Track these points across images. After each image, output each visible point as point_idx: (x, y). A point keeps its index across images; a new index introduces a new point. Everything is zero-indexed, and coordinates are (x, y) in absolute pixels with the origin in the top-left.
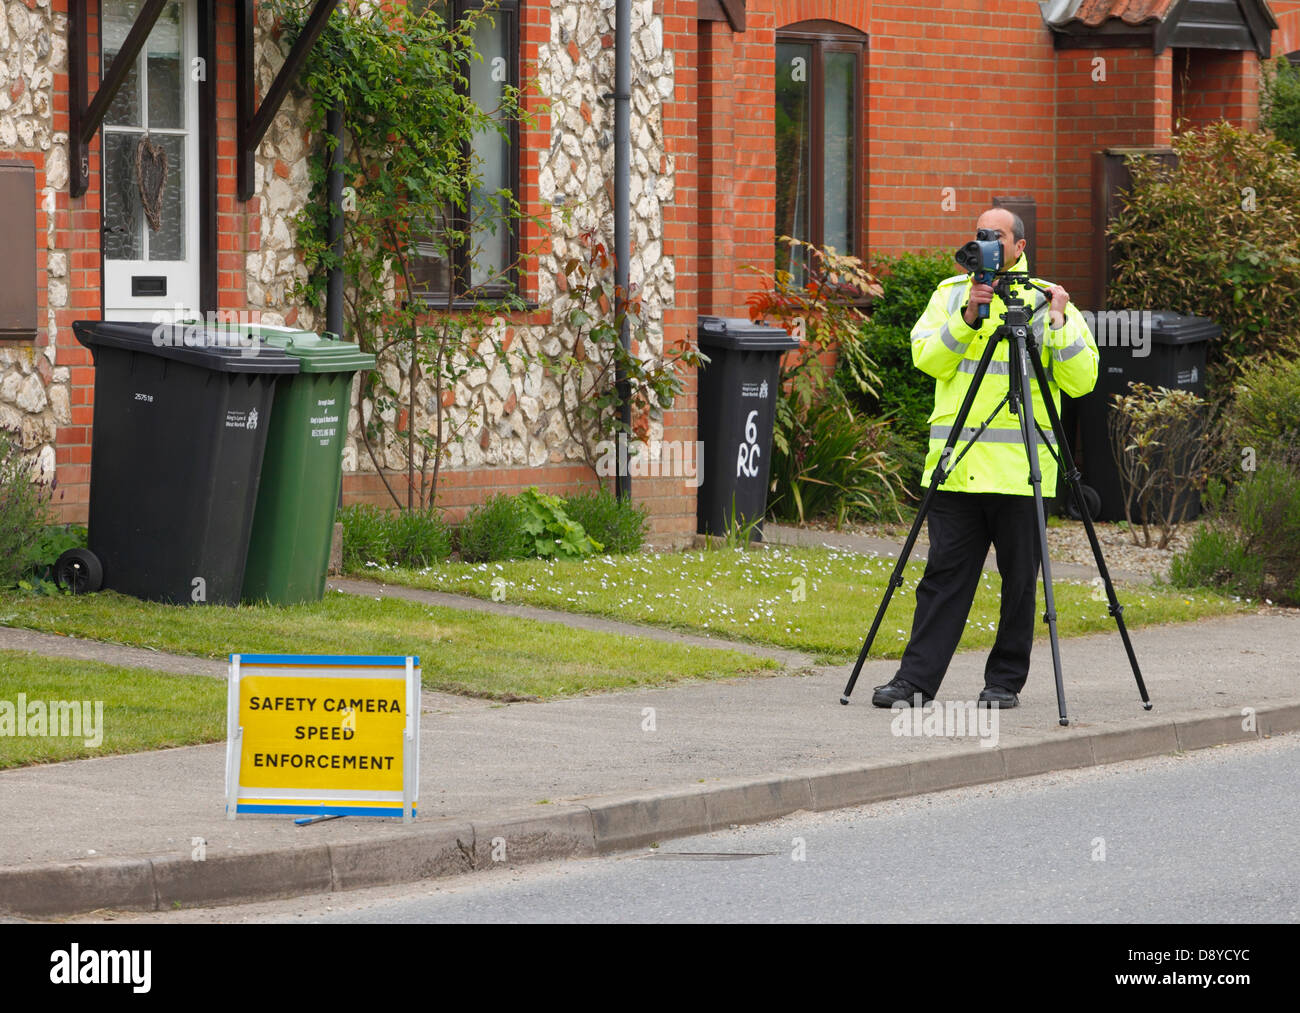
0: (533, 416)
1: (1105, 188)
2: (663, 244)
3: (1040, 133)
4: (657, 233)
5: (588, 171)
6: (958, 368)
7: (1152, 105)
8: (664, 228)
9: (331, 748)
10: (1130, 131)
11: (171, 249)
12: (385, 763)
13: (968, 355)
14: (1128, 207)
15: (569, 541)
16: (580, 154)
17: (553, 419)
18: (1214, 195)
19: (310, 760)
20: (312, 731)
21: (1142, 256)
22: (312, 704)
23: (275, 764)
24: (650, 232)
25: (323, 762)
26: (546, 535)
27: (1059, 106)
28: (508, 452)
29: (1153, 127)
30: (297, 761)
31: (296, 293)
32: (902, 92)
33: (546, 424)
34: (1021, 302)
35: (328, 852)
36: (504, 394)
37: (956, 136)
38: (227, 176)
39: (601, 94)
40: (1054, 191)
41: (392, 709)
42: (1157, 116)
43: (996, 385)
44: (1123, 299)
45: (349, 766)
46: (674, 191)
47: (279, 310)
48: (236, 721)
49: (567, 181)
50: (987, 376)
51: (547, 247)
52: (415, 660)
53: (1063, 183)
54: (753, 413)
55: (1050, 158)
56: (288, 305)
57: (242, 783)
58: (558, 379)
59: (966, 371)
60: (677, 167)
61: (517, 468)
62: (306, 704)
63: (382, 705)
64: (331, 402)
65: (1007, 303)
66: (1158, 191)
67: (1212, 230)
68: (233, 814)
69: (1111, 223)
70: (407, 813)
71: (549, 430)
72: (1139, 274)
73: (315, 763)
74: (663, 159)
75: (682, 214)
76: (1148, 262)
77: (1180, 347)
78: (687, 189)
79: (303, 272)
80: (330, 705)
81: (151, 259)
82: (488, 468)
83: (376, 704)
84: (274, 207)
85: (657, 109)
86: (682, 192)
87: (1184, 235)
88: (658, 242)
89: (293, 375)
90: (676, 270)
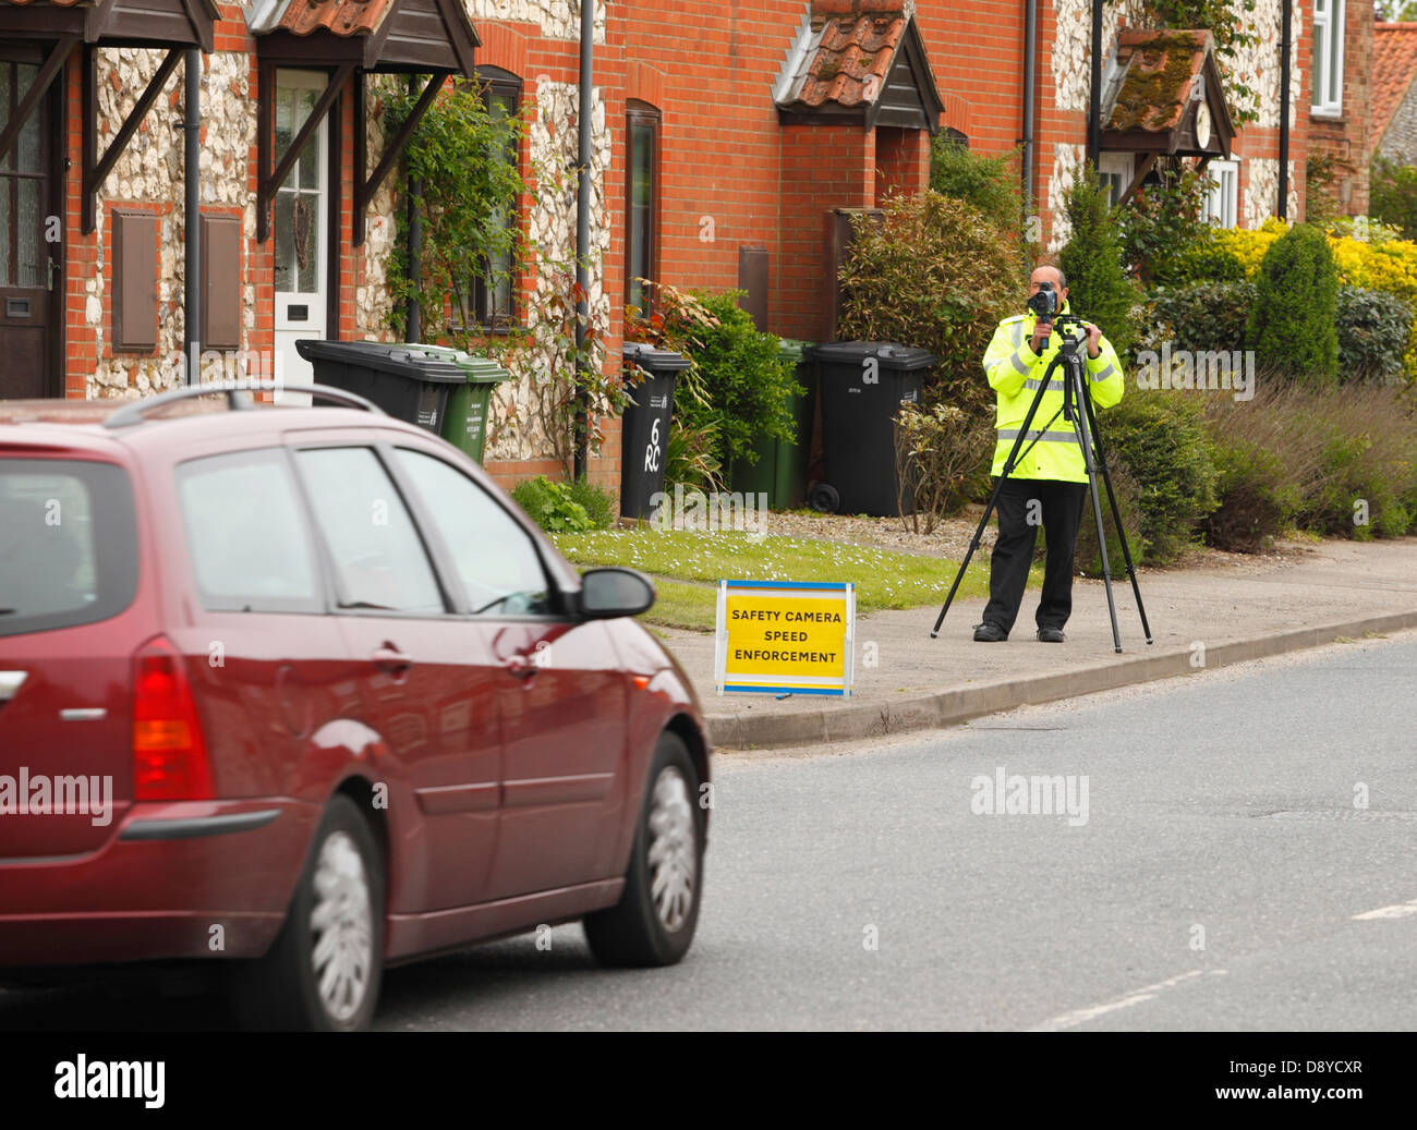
0: (524, 420)
1: (836, 241)
2: (603, 283)
3: (769, 193)
4: (600, 275)
5: (559, 224)
6: (1024, 386)
7: (863, 173)
8: (604, 271)
9: (790, 646)
10: (843, 194)
11: (308, 285)
12: (829, 657)
13: (1032, 375)
14: (855, 257)
15: (575, 518)
16: (554, 211)
17: (535, 423)
18: (924, 248)
19: (775, 655)
20: (777, 634)
21: (867, 296)
22: (777, 616)
23: (750, 657)
24: (595, 273)
25: (785, 656)
26: (556, 514)
27: (783, 172)
28: (508, 448)
29: (863, 192)
30: (766, 655)
31: (386, 318)
32: (682, 158)
33: (531, 426)
34: (1073, 337)
35: (822, 716)
36: (507, 402)
37: (717, 196)
38: (347, 227)
39: (567, 163)
40: (779, 242)
41: (835, 620)
42: (866, 182)
43: (1054, 399)
44: (851, 332)
45: (804, 659)
46: (611, 242)
47: (375, 333)
48: (724, 626)
49: (546, 233)
50: (1046, 392)
51: (534, 286)
52: (853, 585)
53: (786, 236)
54: (657, 421)
55: (776, 215)
56: (381, 329)
57: (727, 671)
58: (539, 391)
59: (1030, 387)
60: (613, 222)
61: (513, 461)
62: (772, 615)
63: (828, 617)
64: (479, 406)
65: (1064, 337)
66: (878, 243)
67: (924, 277)
68: (721, 692)
69: (839, 270)
70: (846, 692)
71: (533, 430)
72: (866, 312)
73: (779, 657)
74: (604, 215)
75: (614, 260)
76: (871, 302)
77: (908, 372)
78: (618, 240)
79: (390, 303)
80: (790, 617)
81: (299, 291)
82: (495, 460)
83: (823, 616)
84: (374, 251)
85: (601, 175)
86: (615, 242)
87: (902, 282)
88: (599, 283)
89: (458, 385)
90: (611, 305)
